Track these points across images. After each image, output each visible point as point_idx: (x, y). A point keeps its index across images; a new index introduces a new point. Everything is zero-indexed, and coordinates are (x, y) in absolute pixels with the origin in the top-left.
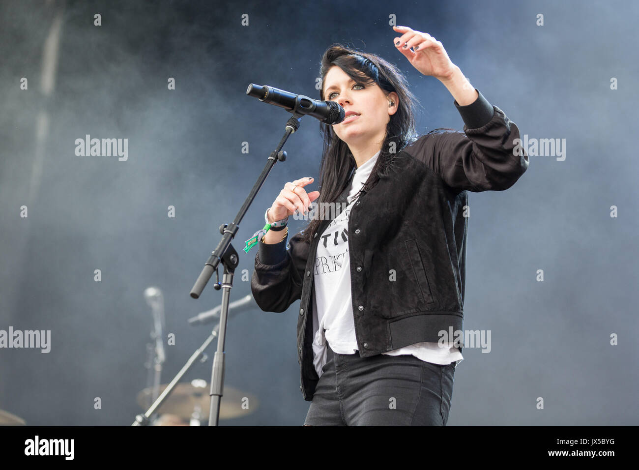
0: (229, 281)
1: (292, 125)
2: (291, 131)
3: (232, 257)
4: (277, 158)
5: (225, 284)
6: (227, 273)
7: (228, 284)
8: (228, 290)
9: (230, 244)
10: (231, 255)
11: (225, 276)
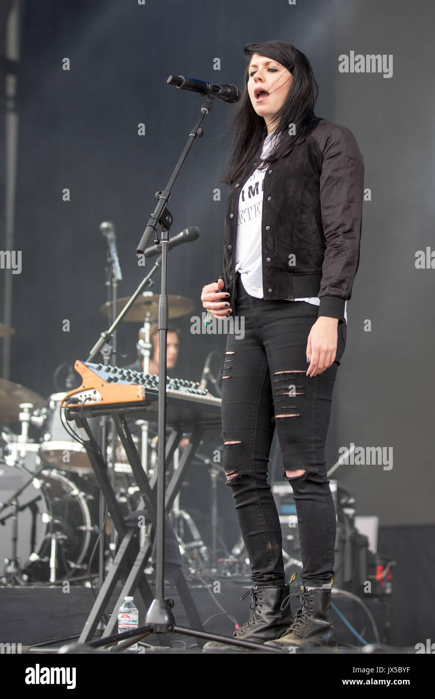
0: (166, 238)
1: (206, 108)
2: (206, 112)
3: (167, 218)
4: (196, 134)
5: (164, 240)
6: (164, 231)
7: (166, 240)
8: (166, 244)
9: (165, 208)
10: (166, 216)
11: (162, 233)
